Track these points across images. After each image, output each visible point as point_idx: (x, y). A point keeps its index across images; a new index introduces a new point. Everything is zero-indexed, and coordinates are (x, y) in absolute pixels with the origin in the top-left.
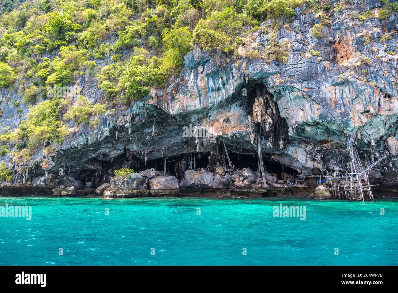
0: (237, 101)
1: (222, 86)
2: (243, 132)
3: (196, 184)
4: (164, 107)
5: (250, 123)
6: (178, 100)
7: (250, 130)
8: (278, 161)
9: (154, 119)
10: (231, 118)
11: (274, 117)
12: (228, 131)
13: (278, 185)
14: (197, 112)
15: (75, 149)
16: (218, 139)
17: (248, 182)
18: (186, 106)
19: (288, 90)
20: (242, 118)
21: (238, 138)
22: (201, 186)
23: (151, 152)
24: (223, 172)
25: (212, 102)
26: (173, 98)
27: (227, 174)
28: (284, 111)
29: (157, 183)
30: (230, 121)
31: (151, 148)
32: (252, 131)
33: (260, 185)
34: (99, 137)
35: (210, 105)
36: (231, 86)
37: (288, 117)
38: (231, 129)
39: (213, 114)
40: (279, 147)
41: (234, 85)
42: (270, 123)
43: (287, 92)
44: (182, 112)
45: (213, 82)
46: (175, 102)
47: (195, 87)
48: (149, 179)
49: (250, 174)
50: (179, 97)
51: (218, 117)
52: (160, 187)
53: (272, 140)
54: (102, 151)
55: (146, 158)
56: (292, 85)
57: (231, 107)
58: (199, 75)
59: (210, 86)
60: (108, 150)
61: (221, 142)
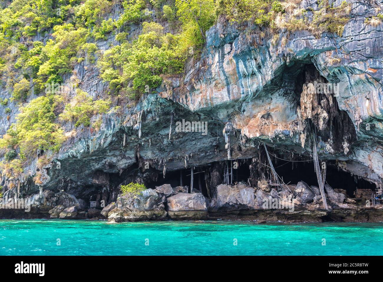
0: (279, 89)
1: (256, 70)
2: (289, 132)
3: (231, 204)
4: (182, 101)
5: (300, 118)
6: (199, 92)
7: (300, 128)
8: (348, 170)
9: (172, 117)
10: (272, 113)
11: (332, 110)
12: (269, 131)
13: (345, 206)
14: (226, 106)
15: (74, 159)
16: (257, 142)
17: (299, 201)
18: (211, 98)
19: (346, 71)
20: (288, 112)
21: (283, 140)
22: (239, 207)
23: (171, 160)
24: (267, 188)
25: (245, 91)
26: (193, 89)
27: (273, 189)
28: (343, 101)
29: (176, 202)
30: (272, 117)
31: (171, 154)
32: (302, 129)
33: (318, 206)
34: (102, 143)
35: (242, 95)
36: (268, 70)
37: (349, 109)
38: (273, 128)
39: (248, 108)
40: (343, 152)
41: (272, 67)
42: (324, 119)
43: (345, 75)
44: (205, 106)
45: (244, 64)
46: (196, 94)
47: (221, 72)
48: (166, 197)
49: (303, 190)
50: (201, 87)
51: (254, 112)
52: (181, 207)
53: (332, 141)
54: (107, 161)
55: (165, 169)
56: (351, 65)
57: (272, 97)
58: (225, 56)
59: (240, 70)
60: (116, 158)
61: (262, 147)
